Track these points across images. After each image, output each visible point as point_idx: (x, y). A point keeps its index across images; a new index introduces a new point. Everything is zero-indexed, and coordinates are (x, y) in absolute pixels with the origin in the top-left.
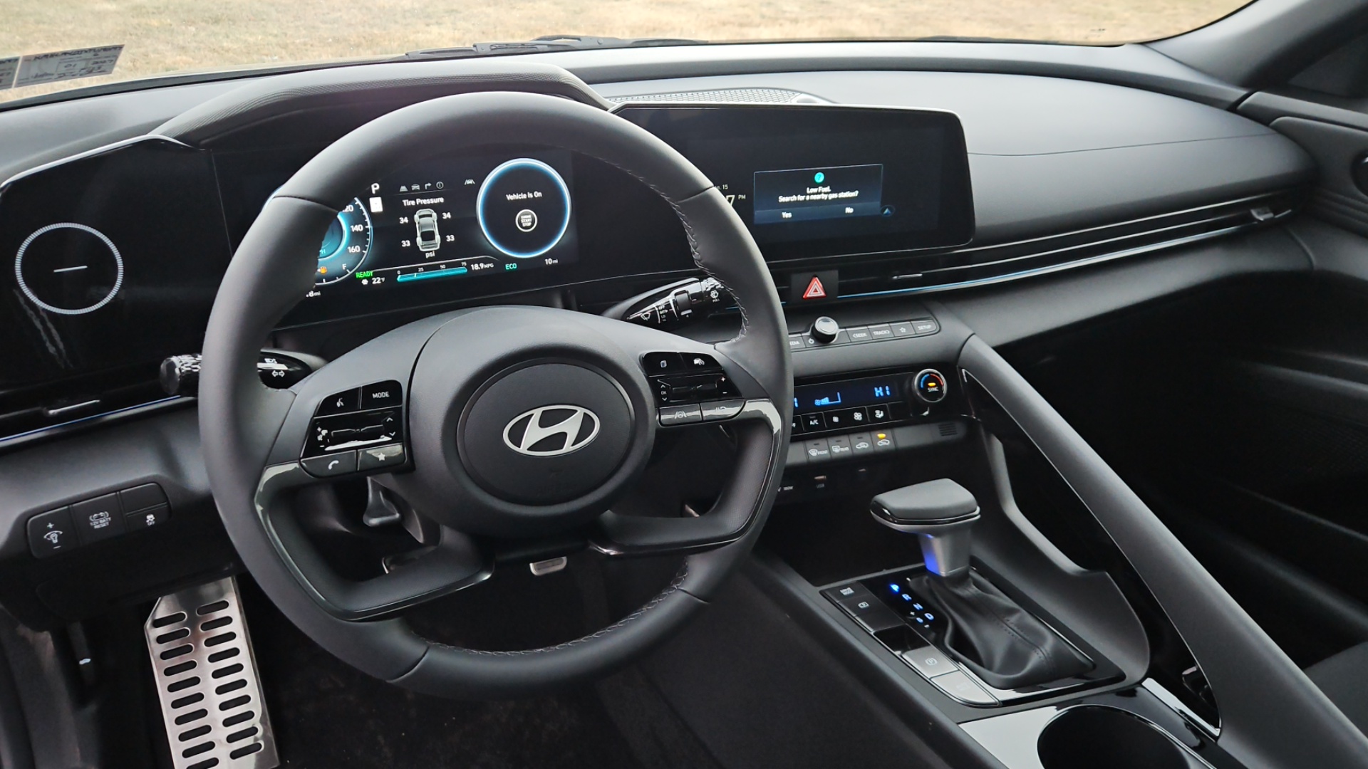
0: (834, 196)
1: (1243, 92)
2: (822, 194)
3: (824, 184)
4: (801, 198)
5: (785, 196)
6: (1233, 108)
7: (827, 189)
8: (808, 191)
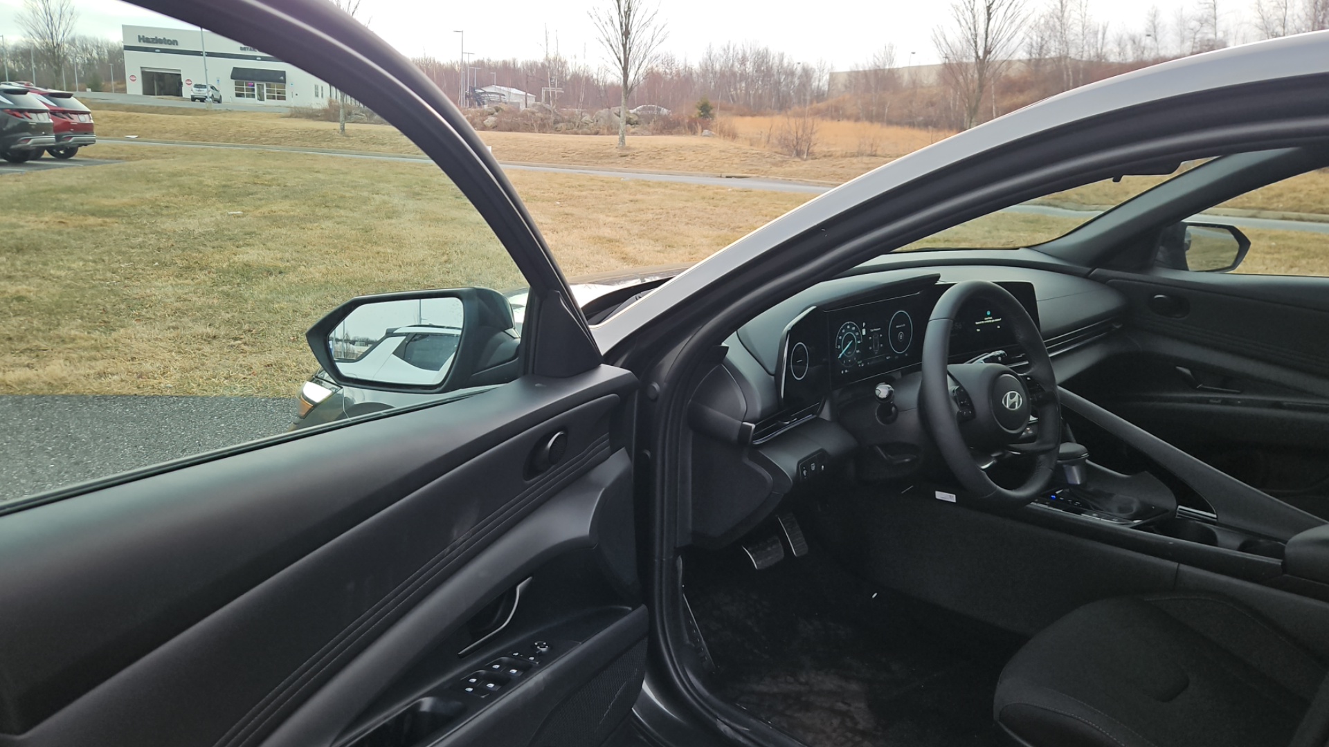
0: (993, 321)
1: (1089, 269)
2: (989, 320)
3: (990, 316)
4: (983, 322)
5: (978, 321)
6: (1086, 276)
7: (991, 318)
8: (986, 319)
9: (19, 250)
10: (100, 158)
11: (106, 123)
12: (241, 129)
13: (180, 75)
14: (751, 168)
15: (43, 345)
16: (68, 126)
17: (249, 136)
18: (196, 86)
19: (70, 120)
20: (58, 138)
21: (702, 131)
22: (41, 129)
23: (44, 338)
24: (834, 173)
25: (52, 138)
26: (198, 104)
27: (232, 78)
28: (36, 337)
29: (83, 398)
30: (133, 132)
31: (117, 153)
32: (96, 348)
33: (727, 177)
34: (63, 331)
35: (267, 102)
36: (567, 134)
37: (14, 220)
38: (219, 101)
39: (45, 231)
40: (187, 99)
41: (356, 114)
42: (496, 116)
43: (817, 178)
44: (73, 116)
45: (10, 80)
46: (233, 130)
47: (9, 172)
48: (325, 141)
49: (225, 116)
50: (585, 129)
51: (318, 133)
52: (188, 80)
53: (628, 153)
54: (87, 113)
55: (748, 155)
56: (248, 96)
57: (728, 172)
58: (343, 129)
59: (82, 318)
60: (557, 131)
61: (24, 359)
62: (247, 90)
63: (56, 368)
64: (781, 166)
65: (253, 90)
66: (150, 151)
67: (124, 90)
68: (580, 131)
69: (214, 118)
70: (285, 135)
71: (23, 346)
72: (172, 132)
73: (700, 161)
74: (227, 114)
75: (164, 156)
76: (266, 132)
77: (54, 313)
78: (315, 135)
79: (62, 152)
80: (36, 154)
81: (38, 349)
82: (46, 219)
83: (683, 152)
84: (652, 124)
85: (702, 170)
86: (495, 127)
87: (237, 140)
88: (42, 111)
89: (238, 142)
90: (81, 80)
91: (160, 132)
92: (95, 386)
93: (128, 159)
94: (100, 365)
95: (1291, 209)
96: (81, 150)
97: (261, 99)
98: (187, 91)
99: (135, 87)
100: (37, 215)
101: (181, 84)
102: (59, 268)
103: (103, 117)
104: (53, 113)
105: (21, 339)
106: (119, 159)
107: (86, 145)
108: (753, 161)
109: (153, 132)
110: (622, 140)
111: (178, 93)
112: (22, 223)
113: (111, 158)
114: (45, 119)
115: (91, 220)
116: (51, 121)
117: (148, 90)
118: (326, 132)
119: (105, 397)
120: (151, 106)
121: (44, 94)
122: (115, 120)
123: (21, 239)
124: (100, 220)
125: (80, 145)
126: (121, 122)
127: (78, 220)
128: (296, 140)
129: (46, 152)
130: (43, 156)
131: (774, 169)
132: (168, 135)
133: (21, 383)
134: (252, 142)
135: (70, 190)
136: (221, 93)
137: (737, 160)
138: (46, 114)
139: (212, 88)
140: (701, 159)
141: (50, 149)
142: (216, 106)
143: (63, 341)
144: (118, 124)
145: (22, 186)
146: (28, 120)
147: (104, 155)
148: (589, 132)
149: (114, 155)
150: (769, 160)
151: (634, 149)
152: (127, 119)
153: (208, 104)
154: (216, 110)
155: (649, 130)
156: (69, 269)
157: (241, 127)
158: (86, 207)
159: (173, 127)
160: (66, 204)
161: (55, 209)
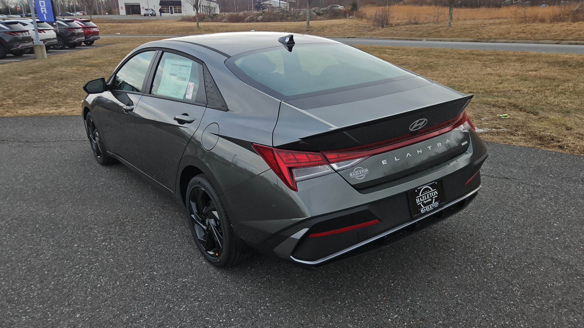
9: (62, 79)
10: (102, 44)
11: (109, 28)
12: (159, 28)
13: (140, 5)
14: (359, 33)
15: (61, 105)
16: (89, 33)
17: (162, 31)
18: (146, 10)
19: (90, 31)
20: (86, 38)
21: (349, 17)
22: (79, 35)
23: (62, 103)
24: (392, 33)
25: (84, 38)
26: (146, 18)
27: (160, 5)
28: (60, 103)
29: (66, 116)
30: (119, 31)
31: (109, 42)
32: (74, 105)
33: (348, 38)
34: (67, 101)
35: (175, 14)
36: (291, 21)
37: (64, 69)
38: (155, 16)
39: (72, 73)
40: (142, 16)
41: (207, 18)
42: (263, 16)
43: (384, 36)
44: (91, 29)
45: (76, 11)
46: (156, 28)
47: (68, 52)
48: (190, 31)
49: (155, 22)
50: (299, 19)
51: (188, 28)
52: (143, 7)
53: (310, 29)
54: (96, 27)
55: (360, 27)
56: (167, 12)
57: (349, 35)
58: (198, 25)
59: (73, 97)
60: (287, 20)
61: (55, 108)
62: (166, 10)
63: (63, 110)
64: (372, 32)
65: (169, 9)
66: (121, 40)
67: (119, 13)
68: (297, 20)
69: (150, 23)
70: (176, 29)
71: (56, 105)
72: (133, 31)
73: (339, 31)
74: (157, 22)
75: (125, 42)
76: (169, 29)
77: (66, 96)
78: (187, 29)
79: (89, 43)
80: (79, 44)
81: (60, 106)
82: (74, 69)
83: (333, 27)
84: (328, 15)
85: (338, 35)
86: (262, 21)
87: (157, 33)
88: (79, 28)
89: (158, 33)
90: (104, 9)
91: (129, 31)
92: (70, 114)
93: (112, 44)
94: (72, 109)
95: (574, 40)
96: (95, 42)
97: (172, 13)
98: (143, 12)
99: (123, 12)
100: (71, 68)
101: (140, 9)
102: (72, 84)
103: (108, 26)
104: (84, 28)
105: (56, 103)
106: (109, 44)
107: (97, 39)
108: (361, 30)
109: (126, 31)
110: (308, 23)
111: (139, 13)
112: (66, 70)
113: (107, 44)
114: (81, 31)
115: (87, 68)
116: (83, 31)
117: (128, 13)
118: (192, 27)
119: (71, 116)
120: (128, 20)
121: (80, 21)
122: (112, 27)
123: (63, 76)
124: (90, 68)
125: (95, 40)
126: (114, 28)
127: (83, 69)
128: (180, 31)
129: (83, 43)
130: (82, 45)
131: (369, 33)
132: (132, 32)
133: (53, 113)
134: (163, 33)
135: (85, 58)
136: (156, 12)
137: (354, 30)
138: (81, 29)
139: (152, 10)
140: (340, 30)
141: (84, 42)
142: (153, 18)
143: (67, 104)
144: (114, 29)
145: (70, 57)
146: (74, 32)
147: (104, 43)
148: (301, 20)
149: (108, 43)
150: (368, 29)
151: (313, 27)
152: (117, 26)
153: (149, 17)
154: (152, 20)
155: (326, 18)
156: (74, 84)
157: (159, 27)
158: (87, 64)
159: (134, 29)
160: (81, 63)
161: (77, 65)
